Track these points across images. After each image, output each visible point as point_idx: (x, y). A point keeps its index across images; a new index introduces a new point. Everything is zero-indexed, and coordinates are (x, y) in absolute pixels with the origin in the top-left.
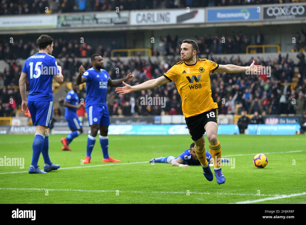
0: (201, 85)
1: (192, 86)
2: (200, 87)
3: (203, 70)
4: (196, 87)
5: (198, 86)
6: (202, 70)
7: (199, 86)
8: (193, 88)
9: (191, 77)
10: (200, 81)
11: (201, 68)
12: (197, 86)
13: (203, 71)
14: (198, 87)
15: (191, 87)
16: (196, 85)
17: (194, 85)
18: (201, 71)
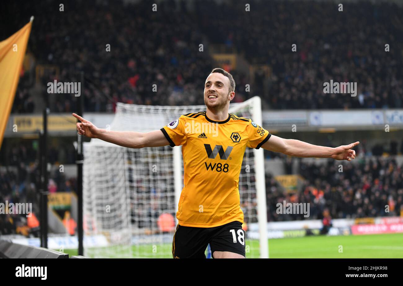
0: (228, 166)
1: (210, 165)
2: (226, 170)
3: (238, 138)
4: (218, 167)
5: (223, 168)
6: (236, 137)
7: (225, 168)
8: (212, 169)
9: (213, 147)
10: (228, 158)
11: (235, 135)
12: (220, 167)
13: (238, 140)
14: (221, 169)
15: (209, 167)
16: (219, 165)
17: (215, 164)
18: (234, 140)
